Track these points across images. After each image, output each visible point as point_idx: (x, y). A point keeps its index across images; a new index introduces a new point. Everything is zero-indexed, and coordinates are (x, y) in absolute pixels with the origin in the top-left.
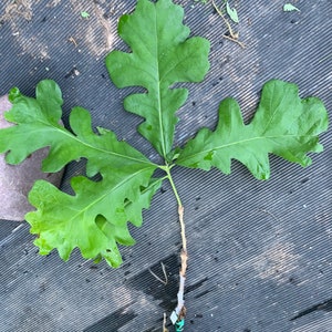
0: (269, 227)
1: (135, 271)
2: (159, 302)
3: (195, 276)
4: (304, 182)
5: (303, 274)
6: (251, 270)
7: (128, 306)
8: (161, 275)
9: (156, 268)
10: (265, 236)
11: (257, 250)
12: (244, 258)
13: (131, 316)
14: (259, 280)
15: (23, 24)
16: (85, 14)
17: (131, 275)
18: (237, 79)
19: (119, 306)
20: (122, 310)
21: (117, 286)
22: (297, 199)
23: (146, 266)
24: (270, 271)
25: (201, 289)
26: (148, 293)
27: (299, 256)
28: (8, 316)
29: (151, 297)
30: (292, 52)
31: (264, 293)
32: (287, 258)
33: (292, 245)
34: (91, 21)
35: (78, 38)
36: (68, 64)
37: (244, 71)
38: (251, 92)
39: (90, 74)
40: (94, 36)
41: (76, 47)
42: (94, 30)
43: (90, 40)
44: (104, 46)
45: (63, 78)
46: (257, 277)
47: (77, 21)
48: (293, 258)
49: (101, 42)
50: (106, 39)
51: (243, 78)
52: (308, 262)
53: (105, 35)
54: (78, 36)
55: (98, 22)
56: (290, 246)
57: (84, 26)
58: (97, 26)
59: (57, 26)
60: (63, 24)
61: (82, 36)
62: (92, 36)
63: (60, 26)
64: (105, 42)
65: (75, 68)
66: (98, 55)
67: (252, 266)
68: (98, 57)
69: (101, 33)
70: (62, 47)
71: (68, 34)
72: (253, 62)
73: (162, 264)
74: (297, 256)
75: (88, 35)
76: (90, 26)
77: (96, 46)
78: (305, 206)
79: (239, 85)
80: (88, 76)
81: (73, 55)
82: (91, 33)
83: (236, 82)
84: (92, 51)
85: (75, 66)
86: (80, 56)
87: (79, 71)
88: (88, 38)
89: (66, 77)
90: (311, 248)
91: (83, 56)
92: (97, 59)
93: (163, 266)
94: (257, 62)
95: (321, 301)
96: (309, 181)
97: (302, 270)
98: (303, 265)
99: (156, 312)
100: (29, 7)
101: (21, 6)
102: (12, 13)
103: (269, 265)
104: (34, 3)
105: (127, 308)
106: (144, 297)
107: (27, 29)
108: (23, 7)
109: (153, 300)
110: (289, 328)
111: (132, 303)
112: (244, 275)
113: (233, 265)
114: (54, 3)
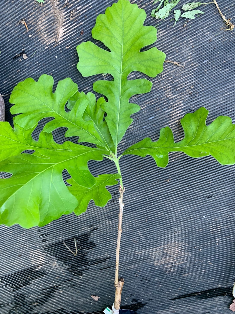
0: (170, 228)
1: (51, 240)
2: (67, 267)
3: (101, 253)
4: (208, 197)
5: (188, 268)
6: (148, 257)
7: (40, 265)
8: (72, 247)
9: (69, 241)
10: (165, 234)
11: (155, 245)
12: (145, 248)
13: (42, 273)
14: (153, 266)
17: (47, 243)
18: (171, 96)
19: (34, 264)
20: (36, 267)
21: (35, 248)
22: (199, 210)
23: (61, 238)
24: (163, 261)
25: (103, 265)
26: (60, 259)
27: (189, 254)
29: (61, 262)
31: (155, 276)
32: (179, 254)
33: (186, 245)
34: (45, 9)
35: (30, 22)
36: (17, 46)
37: (179, 90)
38: (181, 111)
39: (37, 61)
40: (45, 24)
41: (28, 31)
42: (47, 18)
43: (42, 28)
44: (55, 36)
45: (11, 59)
46: (152, 263)
47: (31, 6)
48: (184, 255)
49: (52, 32)
50: (57, 30)
51: (177, 97)
52: (195, 260)
53: (57, 25)
54: (31, 21)
55: (52, 11)
56: (184, 246)
57: (38, 12)
58: (51, 16)
59: (10, 6)
60: (17, 5)
61: (34, 21)
62: (44, 24)
63: (14, 7)
64: (56, 32)
65: (24, 52)
66: (48, 44)
67: (150, 255)
68: (47, 46)
69: (53, 23)
70: (14, 28)
71: (21, 16)
72: (189, 84)
73: (75, 239)
74: (188, 254)
75: (40, 22)
76: (43, 14)
77: (46, 35)
78: (204, 217)
79: (172, 102)
80: (35, 62)
81: (23, 39)
82: (43, 21)
83: (169, 99)
84: (42, 38)
85: (24, 50)
86: (30, 41)
87: (27, 55)
88: (40, 26)
89: (14, 58)
90: (200, 250)
91: (33, 42)
92: (46, 48)
93: (76, 241)
94: (192, 84)
95: (198, 290)
96: (213, 198)
97: (190, 265)
98: (190, 261)
99: (63, 274)
103: (163, 257)
105: (40, 267)
106: (56, 261)
109: (63, 265)
110: (168, 304)
111: (45, 264)
112: (141, 259)
113: (134, 251)
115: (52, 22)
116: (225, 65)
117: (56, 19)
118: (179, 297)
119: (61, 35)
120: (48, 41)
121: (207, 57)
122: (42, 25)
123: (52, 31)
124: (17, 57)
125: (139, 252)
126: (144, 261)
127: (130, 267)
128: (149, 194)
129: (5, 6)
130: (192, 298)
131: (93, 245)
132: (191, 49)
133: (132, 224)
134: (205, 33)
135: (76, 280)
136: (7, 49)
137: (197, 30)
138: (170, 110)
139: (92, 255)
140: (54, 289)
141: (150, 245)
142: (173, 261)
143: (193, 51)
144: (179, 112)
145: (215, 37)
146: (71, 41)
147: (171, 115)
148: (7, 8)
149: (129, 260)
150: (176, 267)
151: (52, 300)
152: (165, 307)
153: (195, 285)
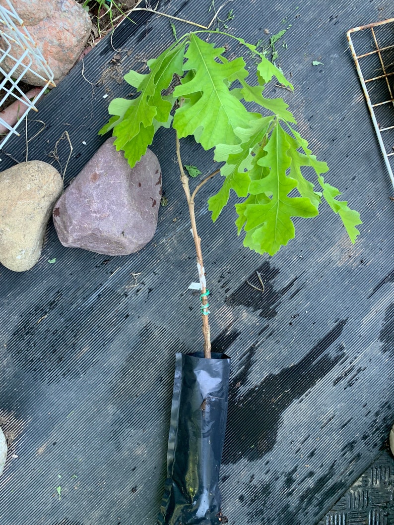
1: (234, 286)
2: (260, 311)
3: (287, 278)
4: (354, 179)
5: (368, 255)
6: (330, 261)
7: (230, 325)
8: (258, 283)
9: (253, 278)
10: (335, 228)
11: (331, 244)
12: (323, 251)
13: (235, 335)
14: (338, 269)
15: (115, 86)
17: (231, 291)
19: (223, 327)
20: (226, 330)
21: (218, 307)
22: (352, 194)
23: (243, 279)
24: (345, 258)
25: (293, 289)
26: (248, 305)
27: (363, 240)
28: (107, 374)
29: (251, 309)
30: (325, 90)
31: (343, 279)
46: (336, 266)
48: (359, 243)
51: (296, 112)
52: (370, 243)
67: (330, 257)
72: (301, 100)
73: (258, 272)
74: (361, 240)
78: (358, 197)
90: (369, 231)
93: (259, 274)
94: (303, 100)
95: (386, 274)
96: (357, 178)
97: (367, 251)
98: (367, 247)
99: (257, 324)
100: (121, 72)
101: (115, 72)
102: (106, 77)
103: (342, 253)
104: (125, 70)
105: (230, 328)
106: (245, 310)
107: (117, 91)
108: (116, 72)
109: (254, 312)
110: (369, 305)
111: (235, 320)
112: (326, 266)
113: (316, 260)
114: (142, 70)
116: (319, 80)
118: (375, 290)
121: (303, 79)
125: (321, 258)
126: (329, 267)
127: (318, 281)
130: (385, 285)
131: (276, 272)
133: (304, 231)
134: (296, 65)
135: (274, 324)
137: (289, 65)
139: (279, 283)
140: (252, 351)
141: (327, 246)
142: (353, 254)
145: (303, 66)
150: (358, 259)
151: (255, 368)
152: (367, 311)
153: (381, 270)
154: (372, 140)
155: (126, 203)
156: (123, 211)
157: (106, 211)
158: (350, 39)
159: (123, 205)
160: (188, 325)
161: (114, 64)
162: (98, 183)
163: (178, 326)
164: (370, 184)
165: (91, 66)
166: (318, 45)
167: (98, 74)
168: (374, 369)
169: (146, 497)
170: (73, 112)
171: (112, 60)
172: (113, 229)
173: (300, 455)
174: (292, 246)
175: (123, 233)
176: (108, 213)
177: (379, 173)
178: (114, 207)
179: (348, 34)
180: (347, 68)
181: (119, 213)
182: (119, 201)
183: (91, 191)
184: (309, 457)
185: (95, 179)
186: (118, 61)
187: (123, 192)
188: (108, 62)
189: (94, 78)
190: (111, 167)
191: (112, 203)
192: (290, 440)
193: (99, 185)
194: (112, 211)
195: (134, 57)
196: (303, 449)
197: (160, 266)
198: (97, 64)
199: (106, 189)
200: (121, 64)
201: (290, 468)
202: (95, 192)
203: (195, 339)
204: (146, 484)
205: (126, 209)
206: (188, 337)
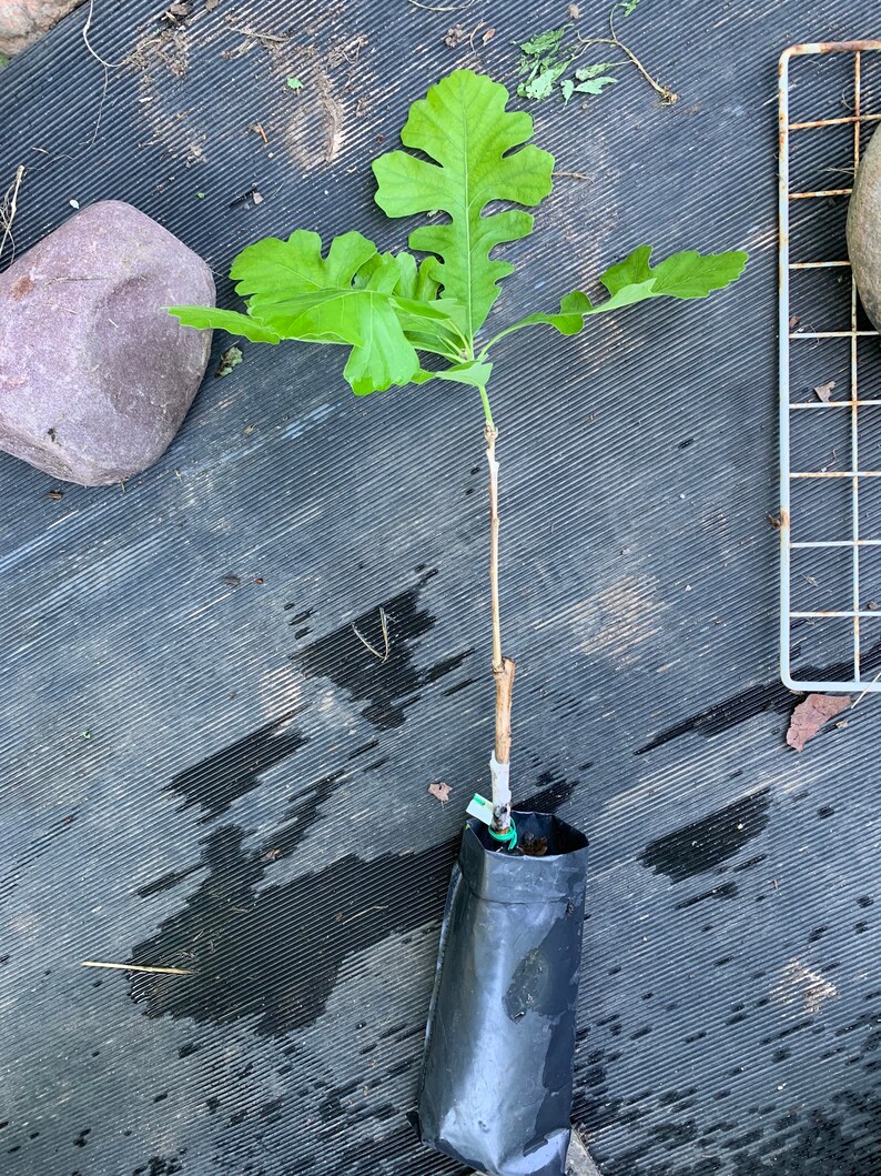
0: (609, 539)
1: (321, 628)
2: (364, 704)
3: (449, 645)
4: (684, 445)
5: (669, 647)
6: (566, 635)
7: (288, 716)
8: (376, 637)
9: (368, 623)
10: (600, 558)
11: (580, 594)
12: (554, 605)
13: (293, 742)
14: (582, 658)
15: (166, 81)
16: (294, 83)
17: (310, 639)
19: (270, 716)
20: (275, 725)
21: (273, 665)
22: (669, 481)
23: (347, 617)
24: (604, 637)
25: (457, 675)
26: (341, 682)
27: (665, 606)
29: (348, 693)
31: (588, 687)
32: (640, 609)
33: (653, 581)
34: (304, 100)
35: (272, 128)
36: (240, 179)
37: (589, 224)
38: (599, 262)
39: (284, 205)
40: (304, 130)
41: (265, 146)
42: (307, 118)
43: (296, 138)
44: (322, 152)
45: (226, 208)
46: (577, 650)
47: (276, 96)
48: (653, 611)
49: (318, 143)
50: (330, 140)
51: (587, 237)
52: (681, 620)
53: (328, 130)
54: (273, 125)
55: (320, 102)
56: (648, 583)
57: (289, 107)
58: (315, 113)
59: (233, 98)
60: (247, 96)
61: (280, 126)
62: (301, 129)
63: (240, 100)
64: (325, 144)
65: (255, 190)
66: (308, 168)
67: (569, 625)
68: (307, 172)
69: (321, 125)
70: (237, 143)
71: (254, 118)
72: (608, 210)
73: (382, 612)
74: (661, 607)
75: (293, 127)
76: (300, 109)
77: (306, 151)
78: (682, 496)
79: (578, 248)
80: (280, 208)
81: (255, 163)
82: (300, 123)
83: (572, 243)
84: (295, 158)
85: (256, 184)
86: (269, 166)
87: (262, 196)
88: (293, 133)
89: (232, 205)
90: (689, 588)
91: (277, 167)
92: (304, 177)
93: (385, 618)
94: (613, 210)
95: (702, 708)
96: (695, 445)
97: (670, 636)
98: (671, 626)
99: (352, 732)
100: (185, 50)
101: (170, 45)
102: (148, 54)
103: (603, 625)
104: (197, 45)
105: (287, 723)
106: (332, 692)
107: (170, 93)
108: (174, 46)
109: (351, 701)
110: (635, 772)
111: (302, 709)
112: (551, 642)
113: (531, 622)
114: (238, 52)
115: (318, 125)
116: (672, 166)
117: (326, 118)
118: (660, 740)
119: (336, 147)
120: (308, 161)
121: (634, 156)
122: (296, 133)
123: (317, 141)
124: (241, 202)
125: (543, 621)
126: (559, 648)
127: (524, 672)
128: (552, 461)
129: (221, 99)
130: (692, 737)
131: (423, 623)
132: (602, 148)
133: (520, 545)
134: (625, 117)
135: (389, 742)
136: (218, 188)
137: (610, 113)
138: (575, 264)
139: (426, 652)
140: (324, 789)
141: (567, 596)
142: (628, 633)
143: (607, 151)
144: (595, 265)
145: (645, 122)
146: (358, 157)
147: (580, 274)
148: (226, 104)
149: (522, 651)
150: (637, 649)
151: (319, 832)
152: (626, 783)
153: (692, 695)
154: (765, 356)
155: (74, 364)
156: (59, 382)
157: (22, 371)
158: (784, 72)
159: (63, 368)
160: (190, 688)
161: (171, 25)
162: (24, 303)
163: (168, 683)
164: (727, 469)
165: (112, 20)
166: (702, 73)
167: (127, 42)
168: (605, 927)
169: (16, 1027)
170: (57, 124)
171: (165, 15)
172: (28, 417)
173: (370, 1061)
174: (480, 573)
175: (51, 432)
176: (24, 377)
177: (760, 449)
178: (41, 366)
179: (784, 60)
180: (755, 151)
181: (50, 384)
182: (55, 356)
183: (4, 317)
184: (391, 1072)
185: (22, 292)
186: (181, 19)
187: (72, 337)
188: (155, 17)
189: (115, 51)
190: (64, 270)
191: (40, 355)
192: (356, 1018)
193: (25, 308)
194: (32, 373)
195: (223, 18)
196: (382, 1049)
197: (161, 533)
198: (128, 17)
199: (35, 320)
200: (188, 28)
201: (341, 1082)
202: (11, 323)
203: (201, 722)
204: (21, 1001)
205: (68, 379)
206: (184, 714)
